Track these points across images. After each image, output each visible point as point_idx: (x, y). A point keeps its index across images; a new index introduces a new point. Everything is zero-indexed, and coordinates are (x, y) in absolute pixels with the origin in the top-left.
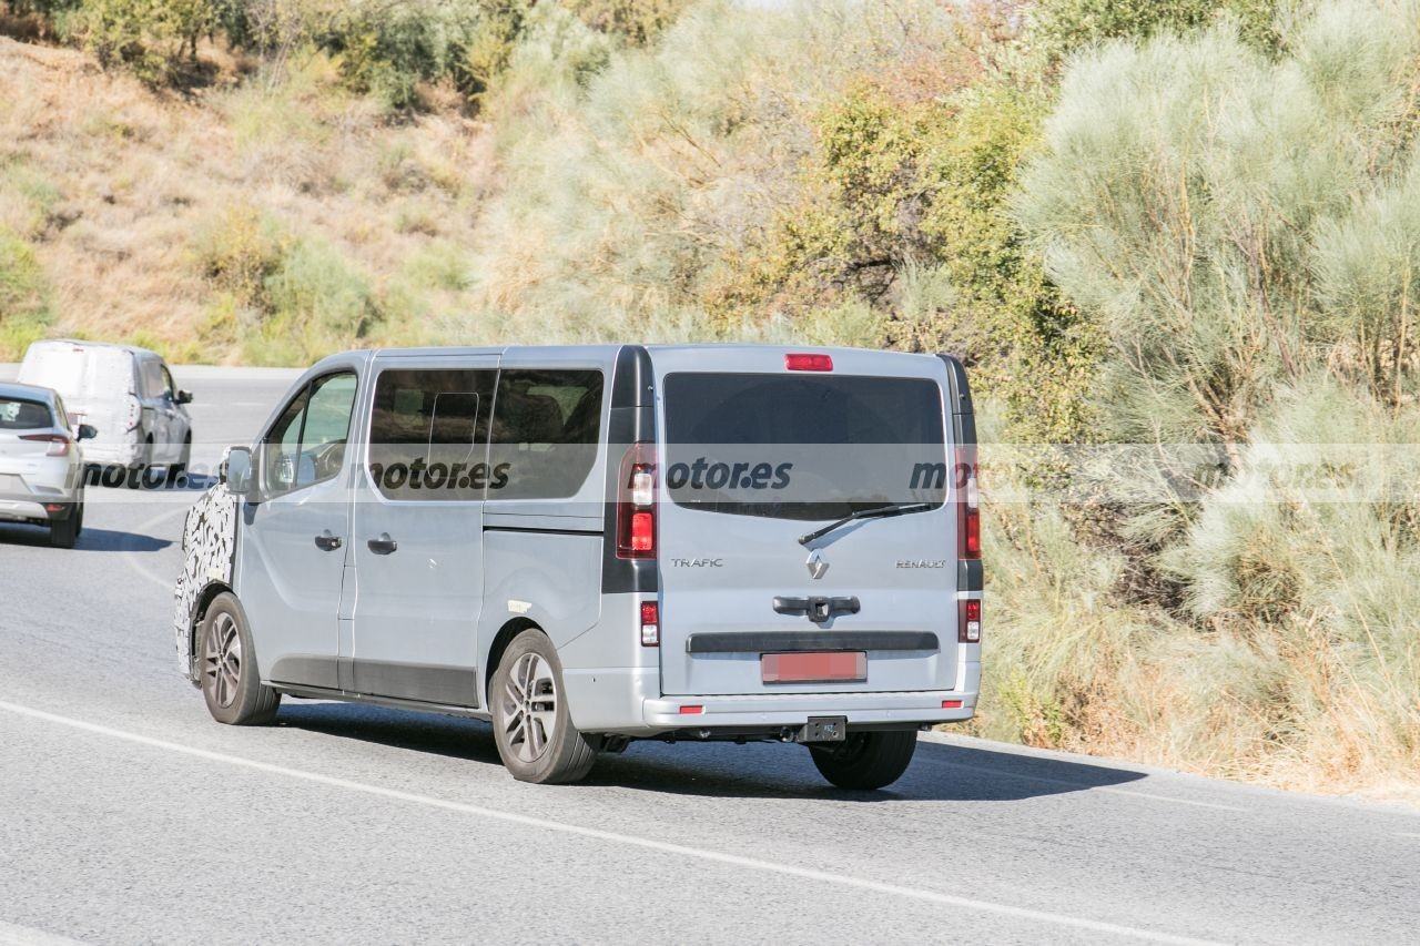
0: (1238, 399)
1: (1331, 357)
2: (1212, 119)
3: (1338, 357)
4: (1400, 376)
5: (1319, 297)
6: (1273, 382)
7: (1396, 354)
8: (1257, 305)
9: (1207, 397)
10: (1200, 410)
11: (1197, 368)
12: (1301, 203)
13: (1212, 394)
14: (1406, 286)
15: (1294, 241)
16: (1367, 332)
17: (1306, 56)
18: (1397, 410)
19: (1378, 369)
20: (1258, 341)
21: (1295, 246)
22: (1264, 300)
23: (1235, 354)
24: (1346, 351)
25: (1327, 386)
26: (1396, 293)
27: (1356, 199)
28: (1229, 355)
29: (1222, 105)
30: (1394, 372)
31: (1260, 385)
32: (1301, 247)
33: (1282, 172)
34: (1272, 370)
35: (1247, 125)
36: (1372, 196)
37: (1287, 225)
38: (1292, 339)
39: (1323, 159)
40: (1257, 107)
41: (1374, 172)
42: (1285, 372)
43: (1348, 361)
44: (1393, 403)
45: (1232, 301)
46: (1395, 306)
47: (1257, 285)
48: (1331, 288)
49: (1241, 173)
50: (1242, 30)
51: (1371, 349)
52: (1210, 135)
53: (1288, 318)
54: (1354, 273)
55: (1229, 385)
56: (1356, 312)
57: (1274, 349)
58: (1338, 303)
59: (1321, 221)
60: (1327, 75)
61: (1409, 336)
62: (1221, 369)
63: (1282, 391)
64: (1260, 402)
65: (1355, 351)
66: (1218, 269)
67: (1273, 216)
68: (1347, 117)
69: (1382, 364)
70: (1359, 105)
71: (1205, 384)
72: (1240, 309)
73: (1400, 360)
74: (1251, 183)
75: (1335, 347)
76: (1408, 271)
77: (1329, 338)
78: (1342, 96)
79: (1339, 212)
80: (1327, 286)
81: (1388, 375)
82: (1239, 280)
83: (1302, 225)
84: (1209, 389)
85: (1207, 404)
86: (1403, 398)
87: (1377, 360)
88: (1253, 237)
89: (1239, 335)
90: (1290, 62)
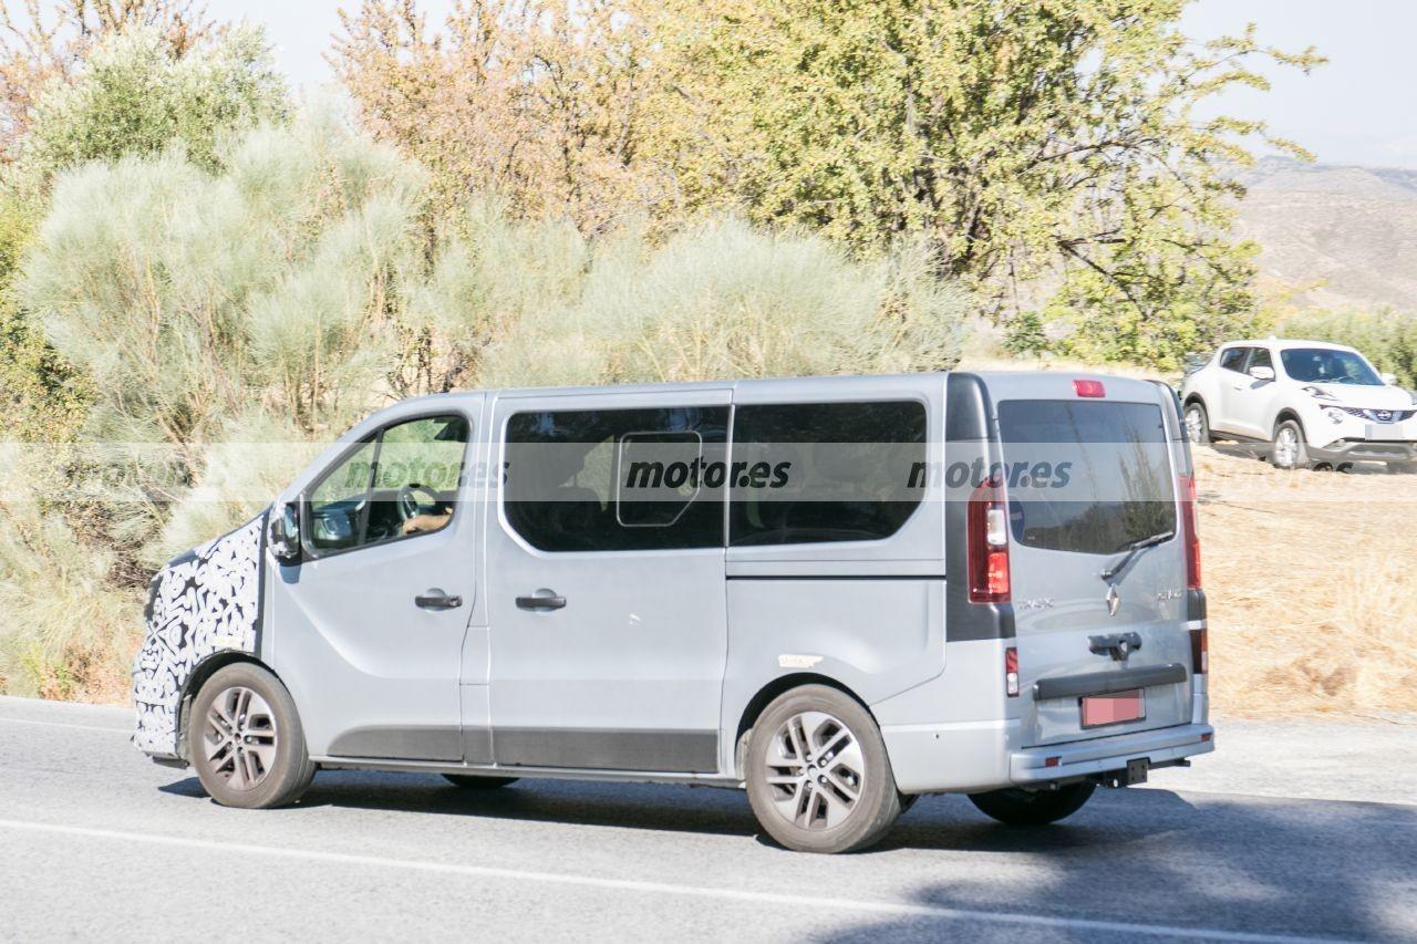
0: (197, 431)
1: (264, 397)
2: (169, 221)
3: (270, 396)
4: (316, 410)
5: (254, 352)
6: (223, 418)
7: (312, 393)
8: (207, 359)
9: (173, 429)
10: (168, 440)
11: (164, 408)
12: (238, 283)
13: (177, 427)
14: (318, 343)
15: (234, 312)
16: (290, 378)
17: (238, 173)
18: (315, 435)
19: (300, 406)
20: (210, 387)
21: (235, 315)
22: (214, 357)
23: (193, 397)
24: (275, 392)
25: (262, 419)
26: (311, 348)
27: (279, 279)
28: (188, 398)
29: (175, 210)
30: (311, 408)
31: (213, 420)
32: (239, 316)
33: (224, 261)
34: (222, 408)
35: (195, 224)
36: (290, 277)
37: (228, 300)
38: (235, 385)
39: (253, 250)
40: (202, 211)
41: (292, 259)
42: (230, 410)
43: (278, 400)
44: (312, 430)
45: (189, 356)
46: (310, 358)
47: (207, 345)
48: (262, 346)
49: (192, 261)
50: (190, 153)
51: (293, 390)
52: (168, 233)
53: (232, 369)
54: (279, 334)
55: (189, 420)
56: (282, 362)
57: (222, 392)
58: (267, 357)
59: (254, 296)
60: (254, 187)
61: (322, 380)
62: (183, 409)
63: (229, 423)
64: (213, 432)
65: (282, 392)
66: (178, 333)
67: (217, 294)
68: (270, 218)
69: (303, 401)
70: (278, 209)
71: (171, 420)
72: (195, 362)
73: (315, 398)
74: (200, 269)
75: (267, 390)
76: (319, 333)
77: (263, 383)
78: (265, 203)
79: (266, 288)
80: (261, 344)
81: (307, 410)
82: (193, 341)
83: (240, 298)
84: (174, 423)
85: (173, 435)
86: (317, 426)
87: (299, 399)
88: (203, 308)
89: (195, 382)
90: (228, 178)
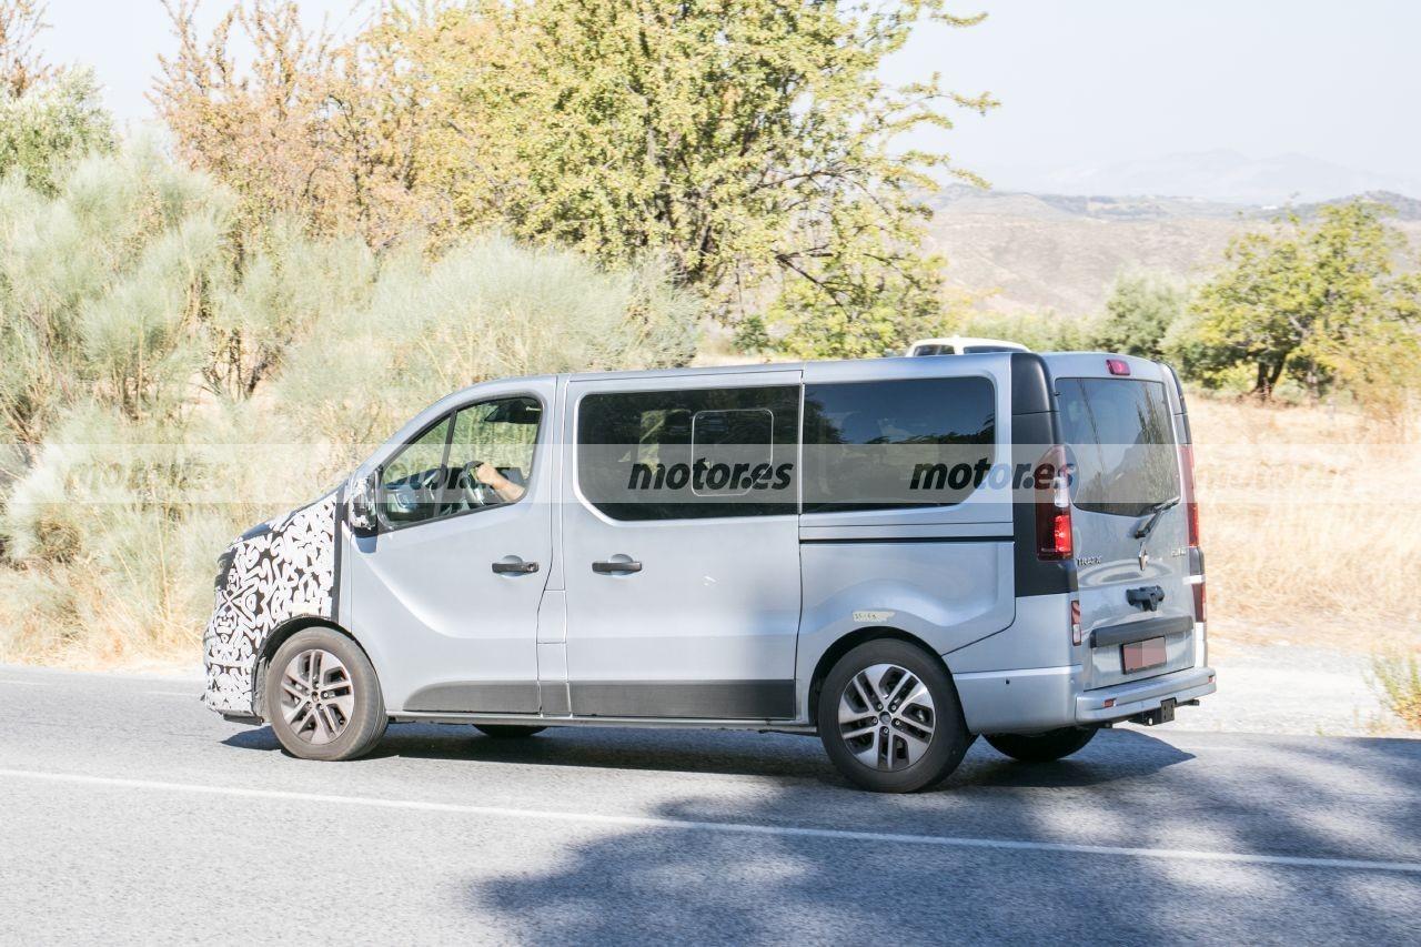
0: (36, 418)
1: (95, 389)
2: (10, 237)
3: (100, 389)
4: (140, 401)
5: (85, 351)
6: (58, 408)
7: (137, 386)
8: (45, 357)
9: (15, 417)
10: (11, 427)
11: (7, 400)
12: (71, 291)
13: (18, 416)
14: (141, 343)
15: (67, 317)
16: (117, 372)
17: (71, 196)
18: (139, 422)
19: (126, 396)
20: (47, 381)
21: (68, 318)
22: (50, 355)
23: (32, 389)
24: (105, 385)
25: (92, 407)
26: (136, 347)
27: (108, 288)
28: (28, 391)
29: (16, 228)
30: (137, 398)
31: (50, 409)
32: (73, 319)
33: (57, 270)
34: (58, 399)
35: (33, 240)
36: (117, 286)
37: (63, 306)
38: (69, 379)
39: (85, 263)
40: (39, 229)
41: (117, 270)
42: (65, 400)
43: (107, 392)
44: (137, 418)
45: (29, 355)
46: (135, 356)
47: (45, 344)
48: (93, 345)
49: (31, 272)
50: (29, 178)
51: (120, 384)
52: (9, 248)
53: (67, 366)
54: (107, 335)
55: (29, 410)
56: (110, 360)
57: (58, 385)
58: (98, 355)
59: (85, 303)
60: (85, 208)
61: (145, 374)
62: (24, 400)
63: (64, 412)
64: (50, 420)
65: (111, 385)
66: (19, 334)
67: (53, 300)
68: (98, 235)
69: (129, 393)
70: (106, 226)
71: (12, 409)
72: (34, 360)
73: (139, 390)
74: (38, 278)
75: (98, 383)
76: (142, 335)
77: (94, 377)
78: (95, 222)
79: (96, 296)
80: (91, 343)
81: (133, 400)
82: (32, 341)
83: (73, 305)
84: (16, 413)
85: (15, 423)
86: (141, 414)
87: (125, 391)
88: (40, 313)
89: (34, 377)
90: (63, 201)
